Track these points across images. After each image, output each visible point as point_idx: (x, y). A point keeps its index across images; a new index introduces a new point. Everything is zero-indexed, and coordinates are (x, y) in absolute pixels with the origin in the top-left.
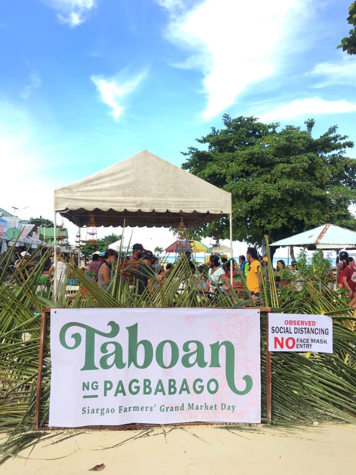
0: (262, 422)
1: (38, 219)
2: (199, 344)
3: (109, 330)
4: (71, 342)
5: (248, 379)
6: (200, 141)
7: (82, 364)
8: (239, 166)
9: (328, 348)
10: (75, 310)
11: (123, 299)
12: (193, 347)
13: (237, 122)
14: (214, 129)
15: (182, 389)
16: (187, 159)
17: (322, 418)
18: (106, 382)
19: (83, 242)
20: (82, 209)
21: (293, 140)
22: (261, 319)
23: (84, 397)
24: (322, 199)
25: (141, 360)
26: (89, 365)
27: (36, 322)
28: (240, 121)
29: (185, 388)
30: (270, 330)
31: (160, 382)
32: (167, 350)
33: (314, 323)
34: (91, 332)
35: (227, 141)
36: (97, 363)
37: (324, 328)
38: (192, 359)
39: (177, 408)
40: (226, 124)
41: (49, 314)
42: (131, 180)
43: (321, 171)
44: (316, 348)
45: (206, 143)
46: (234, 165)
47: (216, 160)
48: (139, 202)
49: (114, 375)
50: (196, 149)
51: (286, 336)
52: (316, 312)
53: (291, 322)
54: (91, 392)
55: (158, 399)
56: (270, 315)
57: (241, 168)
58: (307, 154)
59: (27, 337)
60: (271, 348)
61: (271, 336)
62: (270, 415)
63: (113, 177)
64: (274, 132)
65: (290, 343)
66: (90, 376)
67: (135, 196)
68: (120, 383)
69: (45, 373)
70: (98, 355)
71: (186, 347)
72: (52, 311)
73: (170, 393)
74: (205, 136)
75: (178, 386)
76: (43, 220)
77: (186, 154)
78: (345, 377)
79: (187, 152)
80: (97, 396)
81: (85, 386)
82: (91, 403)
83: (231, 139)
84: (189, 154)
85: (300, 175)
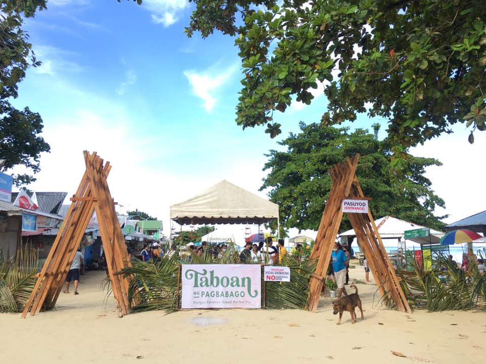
0: (261, 308)
1: (134, 212)
2: (237, 278)
3: (203, 272)
4: (189, 277)
5: (256, 291)
6: (280, 143)
7: (194, 285)
8: (314, 165)
9: (288, 280)
10: (191, 265)
11: (209, 261)
12: (235, 279)
13: (312, 127)
14: (291, 134)
15: (231, 295)
16: (269, 160)
17: (286, 307)
18: (202, 292)
19: (177, 233)
20: (186, 217)
21: (357, 143)
22: (261, 268)
23: (195, 297)
24: (389, 193)
25: (215, 284)
26: (196, 285)
27: (176, 270)
28: (314, 126)
29: (232, 295)
30: (265, 273)
31: (222, 292)
32: (225, 280)
33: (283, 270)
34: (197, 273)
35: (303, 144)
36: (199, 285)
37: (287, 272)
38: (235, 284)
39: (229, 302)
40: (302, 129)
41: (181, 266)
42: (215, 198)
43: (385, 169)
44: (284, 280)
45: (286, 145)
46: (309, 164)
47: (295, 160)
48: (221, 212)
49: (205, 289)
50: (276, 151)
51: (271, 275)
52: (284, 266)
53: (273, 270)
54: (197, 296)
55: (221, 299)
56: (265, 267)
57: (316, 167)
58: (373, 154)
59: (174, 275)
60: (265, 280)
61: (265, 275)
62: (264, 305)
63: (205, 197)
64: (346, 134)
65: (273, 278)
66: (196, 289)
67: (218, 208)
68: (208, 292)
69: (180, 288)
70: (199, 282)
71: (232, 279)
72: (182, 265)
73: (226, 296)
74: (285, 139)
75: (229, 294)
76: (139, 212)
77: (268, 156)
78: (296, 292)
79: (269, 154)
80: (199, 297)
81: (195, 293)
82: (197, 300)
83: (307, 142)
84: (271, 155)
85: (367, 172)
